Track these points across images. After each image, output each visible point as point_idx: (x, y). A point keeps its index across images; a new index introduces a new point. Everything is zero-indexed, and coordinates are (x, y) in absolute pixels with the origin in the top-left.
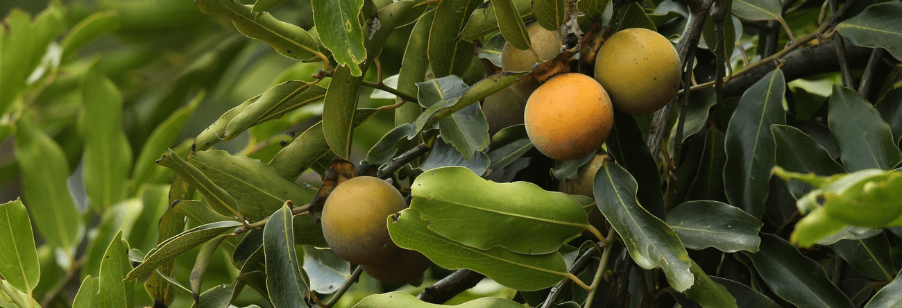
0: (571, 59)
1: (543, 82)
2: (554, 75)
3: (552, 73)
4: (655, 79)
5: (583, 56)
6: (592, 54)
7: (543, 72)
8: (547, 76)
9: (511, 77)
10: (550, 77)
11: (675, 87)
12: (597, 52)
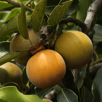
0: (45, 44)
1: (34, 54)
2: (40, 51)
3: (39, 50)
4: (84, 51)
5: (50, 43)
6: (53, 42)
7: (34, 49)
8: (36, 51)
9: (19, 53)
10: (38, 52)
11: (91, 56)
12: (55, 41)
